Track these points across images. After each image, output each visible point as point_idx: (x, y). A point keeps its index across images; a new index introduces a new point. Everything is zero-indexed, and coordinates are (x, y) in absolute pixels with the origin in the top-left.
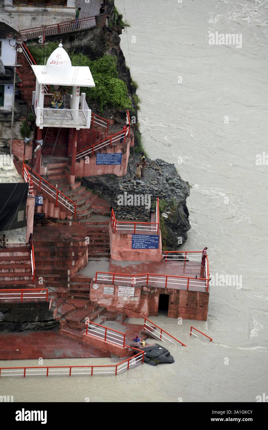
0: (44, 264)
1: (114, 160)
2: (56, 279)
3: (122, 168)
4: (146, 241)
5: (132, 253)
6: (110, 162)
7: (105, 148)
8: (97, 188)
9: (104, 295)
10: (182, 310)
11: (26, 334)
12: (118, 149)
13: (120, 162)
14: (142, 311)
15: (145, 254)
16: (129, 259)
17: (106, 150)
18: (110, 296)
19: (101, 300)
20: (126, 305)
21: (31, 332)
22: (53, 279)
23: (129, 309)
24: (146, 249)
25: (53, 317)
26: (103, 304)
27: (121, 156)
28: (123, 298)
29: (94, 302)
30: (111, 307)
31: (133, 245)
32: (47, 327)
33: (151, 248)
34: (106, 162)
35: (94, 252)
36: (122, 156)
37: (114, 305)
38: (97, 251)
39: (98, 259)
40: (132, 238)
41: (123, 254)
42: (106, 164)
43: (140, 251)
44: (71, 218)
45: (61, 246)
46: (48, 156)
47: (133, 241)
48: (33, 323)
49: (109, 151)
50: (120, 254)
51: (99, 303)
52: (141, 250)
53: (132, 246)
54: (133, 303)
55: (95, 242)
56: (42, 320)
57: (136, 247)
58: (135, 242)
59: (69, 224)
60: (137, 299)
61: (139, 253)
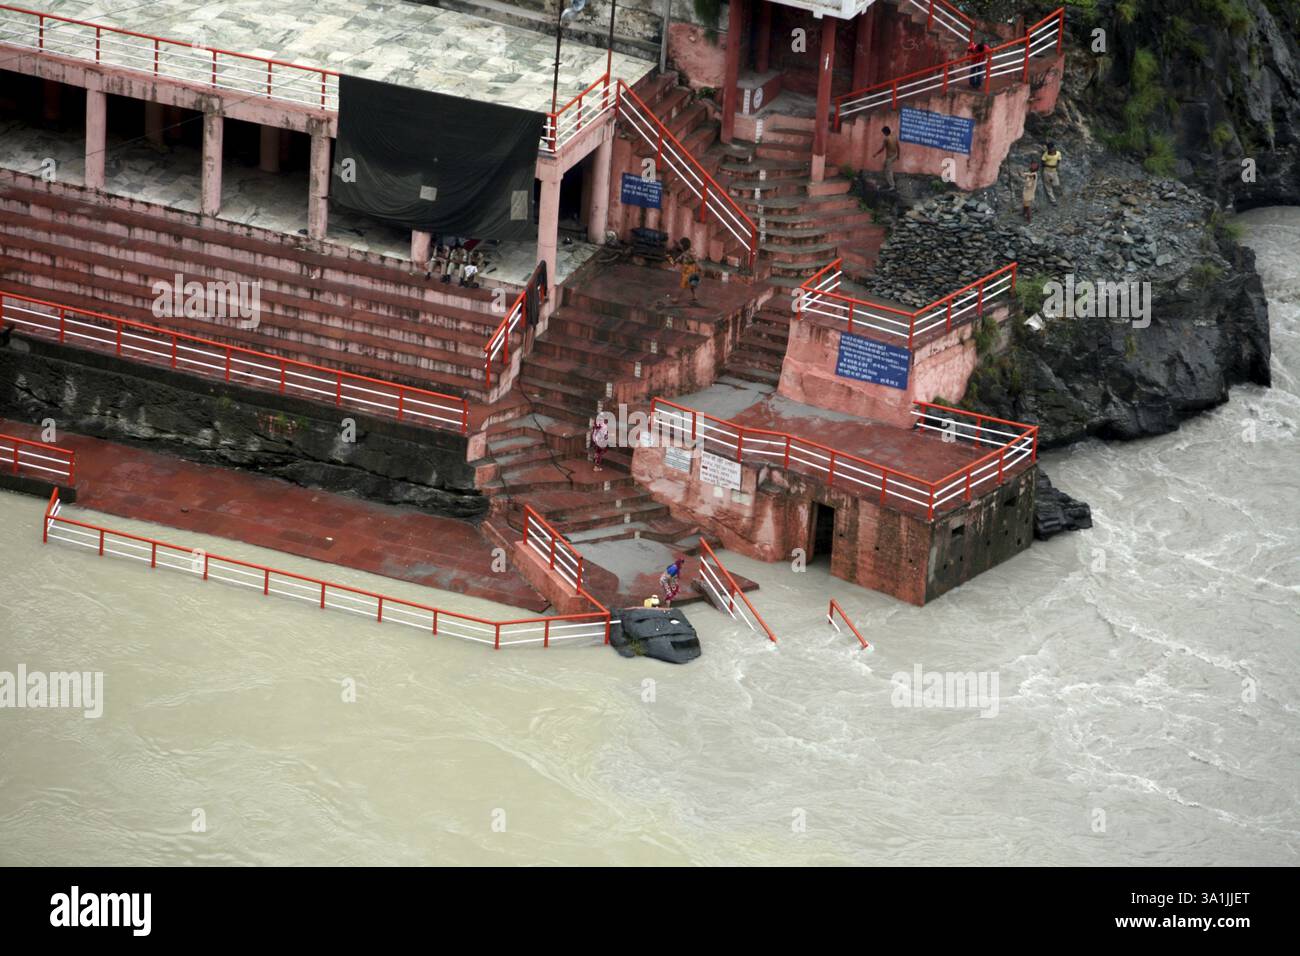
0: (561, 355)
1: (952, 136)
2: (567, 398)
3: (974, 166)
4: (875, 361)
5: (833, 387)
6: (938, 140)
7: (926, 98)
8: (884, 207)
9: (666, 469)
10: (866, 562)
11: (398, 513)
12: (961, 106)
13: (968, 147)
14: (758, 538)
15: (868, 398)
16: (821, 401)
17: (929, 103)
18: (681, 476)
19: (658, 481)
20: (720, 512)
21: (415, 511)
22: (559, 397)
23: (727, 527)
24: (873, 385)
25: (473, 485)
26: (661, 496)
27: (971, 127)
28: (712, 491)
29: (640, 484)
30: (683, 508)
31: (841, 364)
32: (460, 510)
33: (886, 384)
34: (927, 137)
35: (749, 364)
36: (974, 130)
37: (689, 504)
38: (757, 365)
39: (743, 384)
40: (841, 344)
41: (808, 385)
42: (927, 144)
43: (856, 386)
44: (736, 261)
45: (639, 321)
46: (802, 97)
47: (841, 352)
48: (424, 488)
49: (937, 108)
50: (801, 381)
51: (653, 488)
52: (859, 383)
53: (838, 366)
54: (736, 509)
55: (769, 341)
56: (448, 485)
57: (847, 372)
58: (848, 357)
59: (720, 276)
60: (747, 501)
61: (850, 391)
